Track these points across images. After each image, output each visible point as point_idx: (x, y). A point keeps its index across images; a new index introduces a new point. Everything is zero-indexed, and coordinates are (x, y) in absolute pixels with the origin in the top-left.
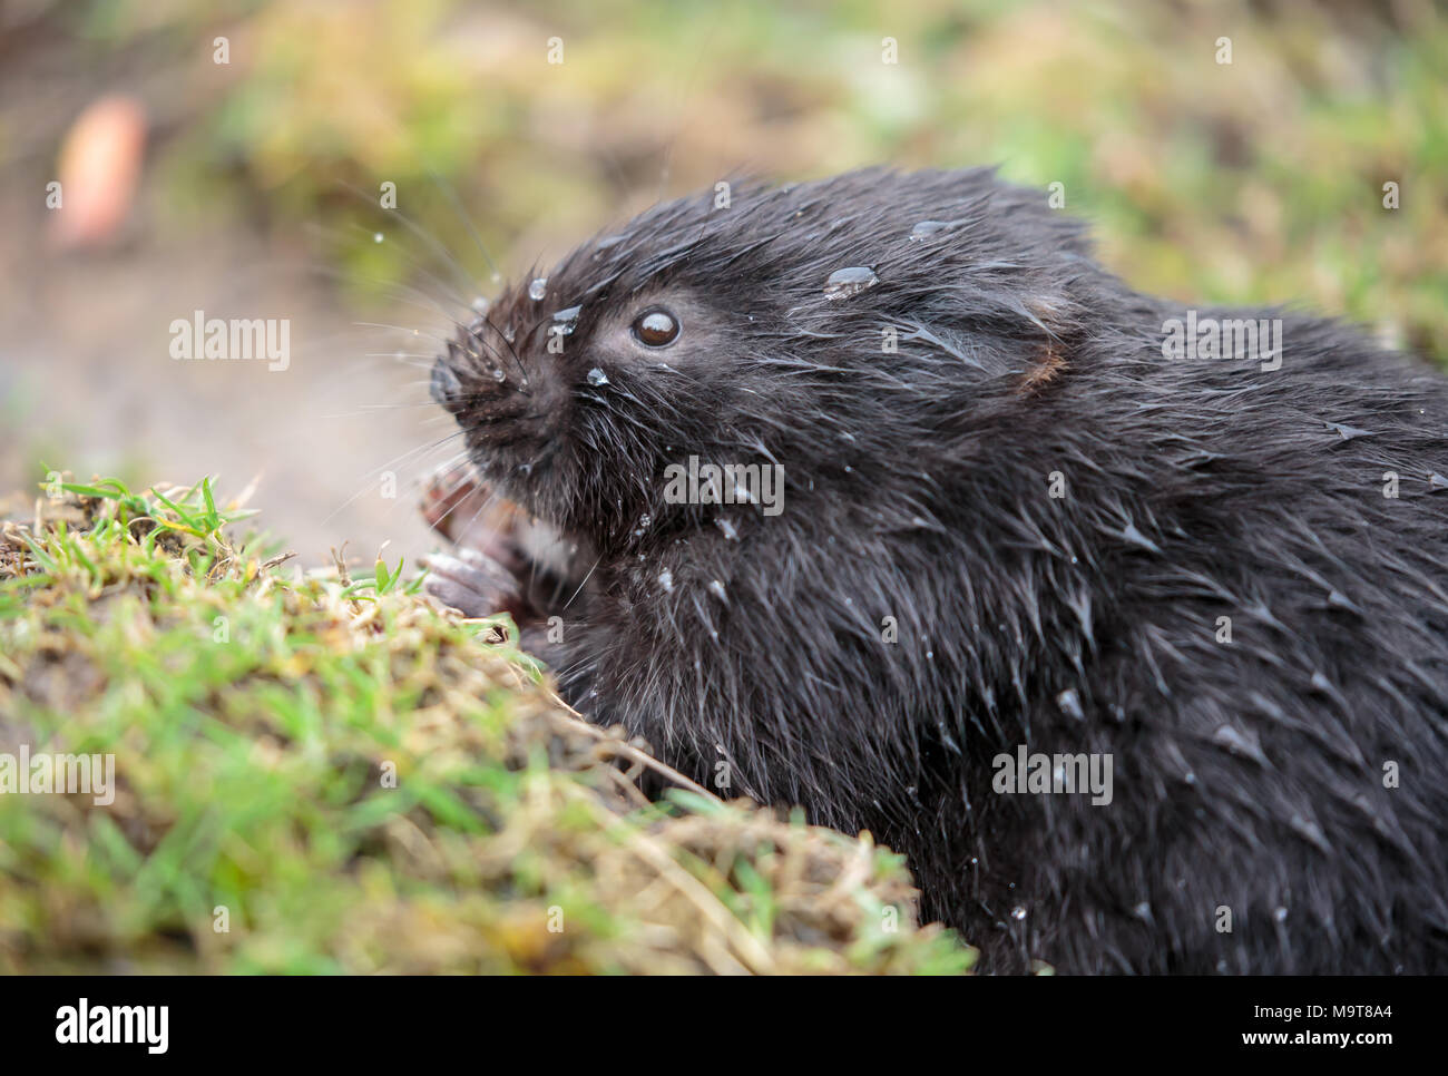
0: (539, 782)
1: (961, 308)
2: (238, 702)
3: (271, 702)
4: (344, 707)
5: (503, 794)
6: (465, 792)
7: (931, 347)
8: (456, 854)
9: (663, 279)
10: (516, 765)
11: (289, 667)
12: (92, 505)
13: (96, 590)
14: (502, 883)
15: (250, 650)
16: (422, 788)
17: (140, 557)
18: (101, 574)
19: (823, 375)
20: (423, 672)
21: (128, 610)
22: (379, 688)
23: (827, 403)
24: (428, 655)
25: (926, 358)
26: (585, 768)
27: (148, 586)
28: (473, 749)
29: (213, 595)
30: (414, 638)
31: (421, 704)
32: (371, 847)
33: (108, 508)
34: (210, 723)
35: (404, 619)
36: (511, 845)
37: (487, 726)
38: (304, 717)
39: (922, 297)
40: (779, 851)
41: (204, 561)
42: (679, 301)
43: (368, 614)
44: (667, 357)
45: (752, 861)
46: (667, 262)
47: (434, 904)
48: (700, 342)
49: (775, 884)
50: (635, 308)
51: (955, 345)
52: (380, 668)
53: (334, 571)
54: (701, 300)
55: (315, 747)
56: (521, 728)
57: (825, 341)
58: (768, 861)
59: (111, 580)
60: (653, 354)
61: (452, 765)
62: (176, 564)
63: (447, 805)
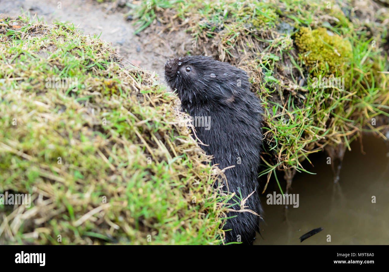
0: (112, 63)
1: (225, 86)
2: (74, 51)
3: (78, 51)
4: (87, 53)
5: (107, 64)
6: (102, 64)
7: (219, 89)
8: (101, 72)
9: (192, 64)
10: (110, 61)
11: (81, 47)
12: (58, 26)
13: (58, 37)
14: (106, 76)
15: (76, 45)
16: (96, 63)
17: (63, 32)
18: (58, 35)
19: (205, 86)
20: (98, 48)
21: (61, 40)
22: (92, 51)
23: (205, 90)
24: (99, 46)
25: (218, 90)
26: (119, 62)
27: (64, 36)
28: (104, 59)
29: (72, 38)
30: (98, 44)
31: (97, 53)
32: (90, 70)
33: (61, 27)
34: (70, 54)
35: (96, 42)
36: (108, 71)
37: (106, 56)
38: (82, 54)
39: (221, 83)
40: (143, 73)
41: (72, 33)
42: (192, 68)
43: (92, 41)
44: (187, 73)
45: (139, 74)
46: (194, 63)
47: (97, 78)
48: (193, 74)
49: (142, 77)
50: (187, 66)
51: (222, 90)
52: (92, 48)
53: (89, 36)
54: (195, 69)
55: (83, 58)
56: (110, 56)
57: (207, 82)
58: (141, 74)
59: (60, 35)
60: (186, 72)
61: (101, 60)
62: (68, 34)
63: (100, 66)
